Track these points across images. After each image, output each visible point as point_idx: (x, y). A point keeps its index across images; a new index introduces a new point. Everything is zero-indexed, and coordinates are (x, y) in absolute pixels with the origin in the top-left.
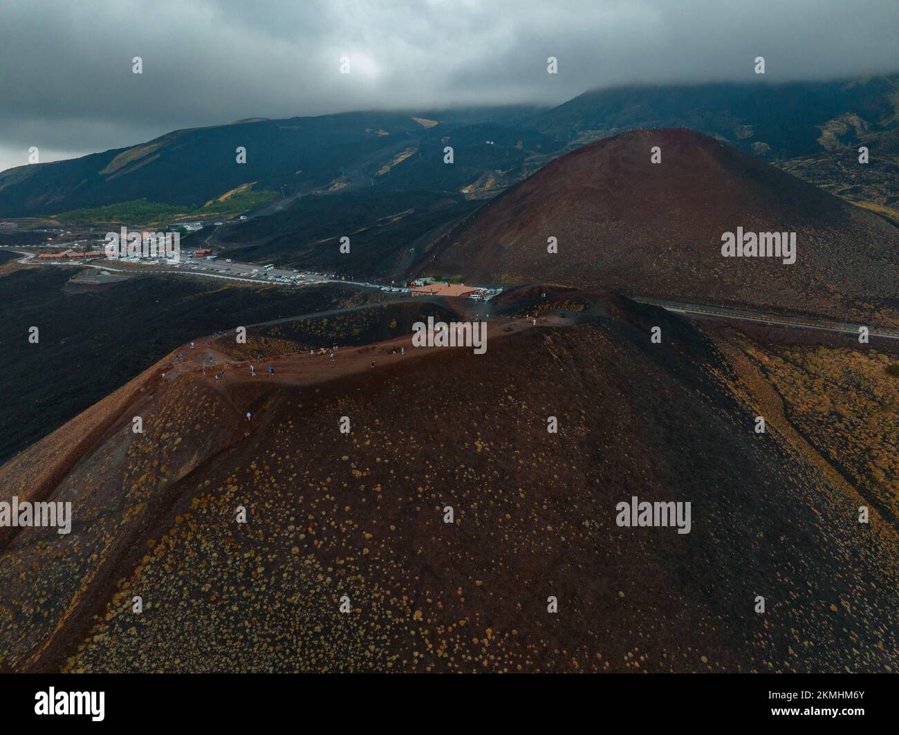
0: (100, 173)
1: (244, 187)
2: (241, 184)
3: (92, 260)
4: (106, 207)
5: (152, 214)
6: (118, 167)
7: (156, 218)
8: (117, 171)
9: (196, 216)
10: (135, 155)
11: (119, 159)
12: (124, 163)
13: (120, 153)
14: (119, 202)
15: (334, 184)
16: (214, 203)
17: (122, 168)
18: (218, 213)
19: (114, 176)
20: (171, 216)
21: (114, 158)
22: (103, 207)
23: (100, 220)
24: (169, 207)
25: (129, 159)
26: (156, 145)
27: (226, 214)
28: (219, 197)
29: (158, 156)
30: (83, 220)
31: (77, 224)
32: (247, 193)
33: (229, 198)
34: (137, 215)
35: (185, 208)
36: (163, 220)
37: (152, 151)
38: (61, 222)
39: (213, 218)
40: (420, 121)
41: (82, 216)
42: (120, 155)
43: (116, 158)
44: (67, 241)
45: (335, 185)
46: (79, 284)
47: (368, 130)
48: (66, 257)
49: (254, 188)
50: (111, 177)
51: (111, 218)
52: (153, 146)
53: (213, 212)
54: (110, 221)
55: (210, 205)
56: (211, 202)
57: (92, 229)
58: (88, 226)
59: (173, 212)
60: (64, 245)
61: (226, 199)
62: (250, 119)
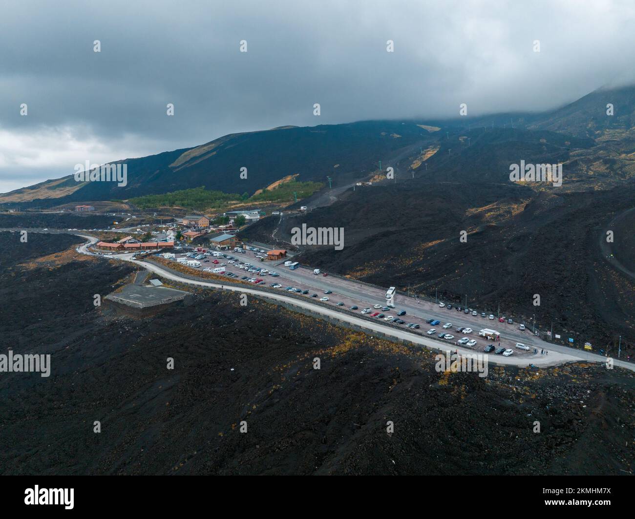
0: (169, 166)
1: (289, 178)
2: (286, 175)
3: (147, 255)
4: (170, 194)
5: (209, 201)
6: (183, 162)
7: (213, 205)
8: (183, 164)
9: (250, 204)
10: (196, 153)
11: (185, 155)
12: (188, 159)
13: (185, 151)
14: (182, 190)
15: (373, 177)
16: (264, 192)
17: (186, 162)
18: (270, 202)
19: (180, 168)
20: (225, 203)
21: (181, 155)
22: (169, 193)
23: (164, 205)
24: (224, 195)
25: (192, 155)
26: (213, 145)
27: (278, 202)
28: (267, 187)
29: (215, 153)
30: (149, 205)
31: (144, 208)
32: (293, 184)
33: (277, 188)
34: (196, 201)
35: (237, 196)
36: (219, 207)
37: (210, 150)
38: (131, 206)
39: (266, 206)
40: (423, 127)
41: (149, 201)
42: (186, 153)
43: (183, 155)
44: (132, 225)
45: (375, 177)
46: (117, 304)
47: (383, 134)
48: (122, 249)
49: (298, 179)
50: (178, 170)
51: (173, 203)
52: (211, 146)
53: (265, 200)
54: (171, 206)
55: (261, 194)
56: (261, 191)
57: (155, 214)
58: (152, 211)
59: (227, 199)
60: (127, 230)
61: (274, 188)
62: (285, 127)
